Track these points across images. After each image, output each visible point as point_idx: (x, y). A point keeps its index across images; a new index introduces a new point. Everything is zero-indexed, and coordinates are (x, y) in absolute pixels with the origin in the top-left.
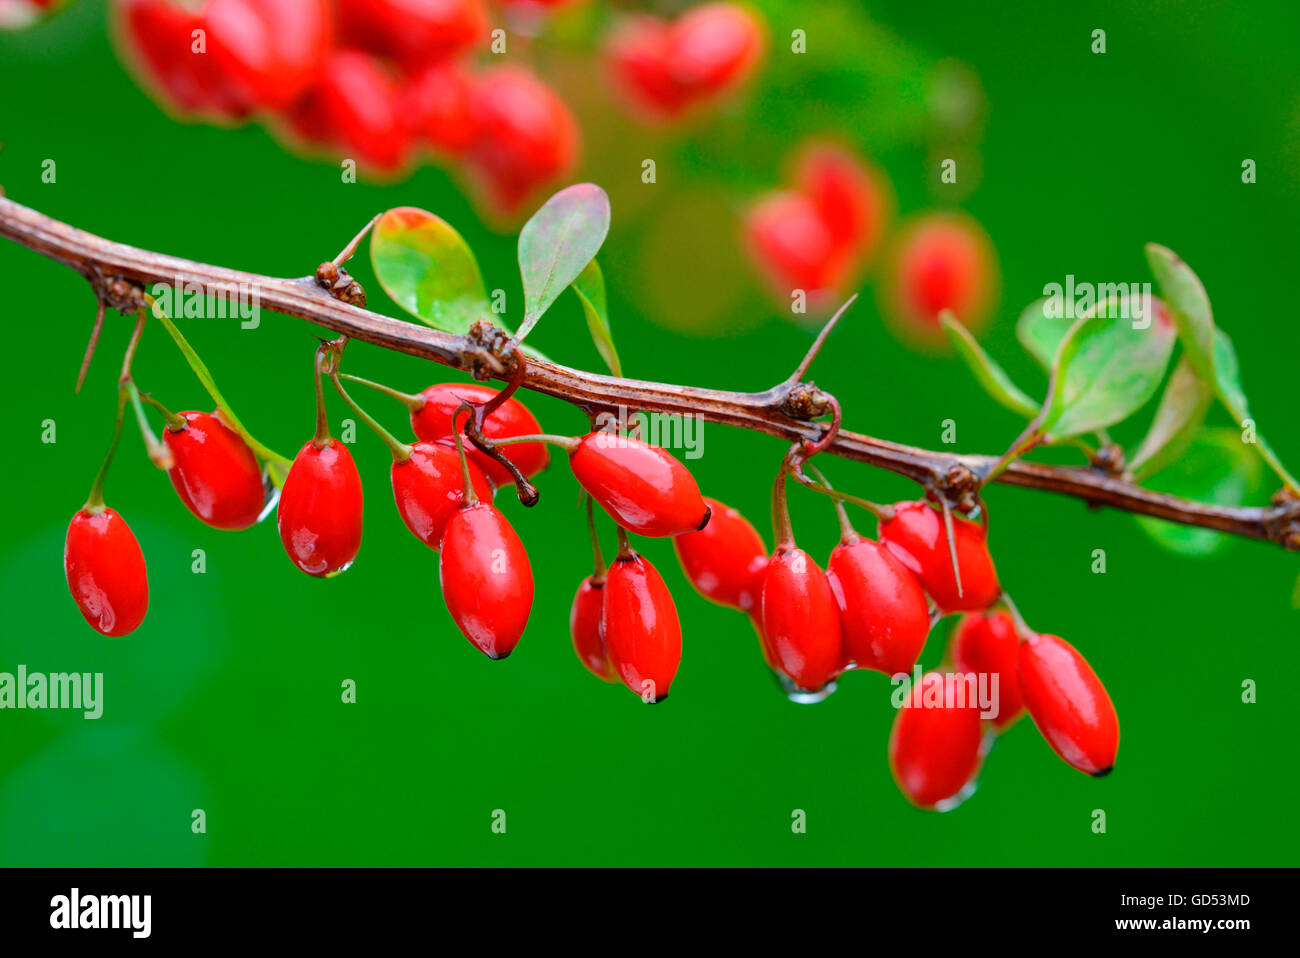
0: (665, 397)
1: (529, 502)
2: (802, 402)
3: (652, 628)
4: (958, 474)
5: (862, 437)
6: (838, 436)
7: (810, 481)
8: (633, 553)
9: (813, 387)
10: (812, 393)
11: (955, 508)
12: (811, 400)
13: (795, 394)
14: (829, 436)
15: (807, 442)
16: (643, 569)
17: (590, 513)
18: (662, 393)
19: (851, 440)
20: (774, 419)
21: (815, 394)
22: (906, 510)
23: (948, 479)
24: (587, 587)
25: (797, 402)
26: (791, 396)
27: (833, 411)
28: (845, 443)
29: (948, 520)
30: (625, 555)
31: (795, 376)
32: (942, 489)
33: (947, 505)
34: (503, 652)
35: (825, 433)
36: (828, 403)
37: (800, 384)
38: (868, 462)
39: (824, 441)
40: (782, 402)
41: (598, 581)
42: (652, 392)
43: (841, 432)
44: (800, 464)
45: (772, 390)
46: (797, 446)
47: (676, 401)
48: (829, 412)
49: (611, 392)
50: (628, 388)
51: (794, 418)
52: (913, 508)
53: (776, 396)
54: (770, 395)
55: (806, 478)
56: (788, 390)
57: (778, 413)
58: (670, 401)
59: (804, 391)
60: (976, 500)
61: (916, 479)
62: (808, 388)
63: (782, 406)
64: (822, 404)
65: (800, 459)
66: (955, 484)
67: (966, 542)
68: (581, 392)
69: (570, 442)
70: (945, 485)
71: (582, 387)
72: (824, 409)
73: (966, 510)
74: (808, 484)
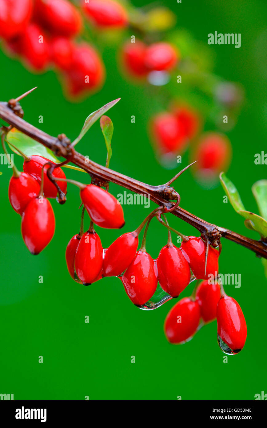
0: (120, 179)
1: (62, 202)
2: (168, 193)
3: (93, 258)
4: (215, 233)
5: (185, 211)
6: (177, 208)
7: (162, 221)
8: (94, 231)
9: (173, 189)
10: (172, 191)
11: (211, 244)
12: (171, 194)
13: (166, 190)
14: (173, 208)
15: (165, 207)
16: (95, 238)
17: (83, 213)
18: (120, 177)
19: (181, 211)
20: (156, 197)
21: (173, 192)
22: (193, 239)
23: (211, 233)
24: (75, 238)
25: (166, 193)
26: (165, 190)
27: (178, 199)
28: (179, 211)
29: (208, 248)
30: (91, 231)
31: (167, 183)
32: (208, 236)
33: (208, 243)
34: (36, 252)
35: (173, 206)
36: (177, 196)
37: (169, 187)
38: (185, 220)
39: (171, 209)
40: (161, 192)
41: (80, 237)
42: (116, 176)
43: (179, 207)
44: (161, 214)
45: (158, 186)
46: (161, 207)
47: (124, 181)
48: (176, 200)
49: (102, 172)
50: (108, 172)
51: (163, 198)
52: (196, 239)
53: (159, 188)
54: (157, 188)
55: (161, 220)
56: (164, 188)
57: (159, 195)
58: (121, 181)
59: (169, 190)
60: (219, 243)
61: (200, 231)
62: (171, 189)
63: (161, 193)
64: (175, 196)
65: (161, 212)
66: (213, 236)
67: (212, 256)
68: (91, 169)
69: (82, 185)
70: (210, 235)
71: (93, 168)
72: (175, 198)
73: (215, 246)
74: (161, 222)
